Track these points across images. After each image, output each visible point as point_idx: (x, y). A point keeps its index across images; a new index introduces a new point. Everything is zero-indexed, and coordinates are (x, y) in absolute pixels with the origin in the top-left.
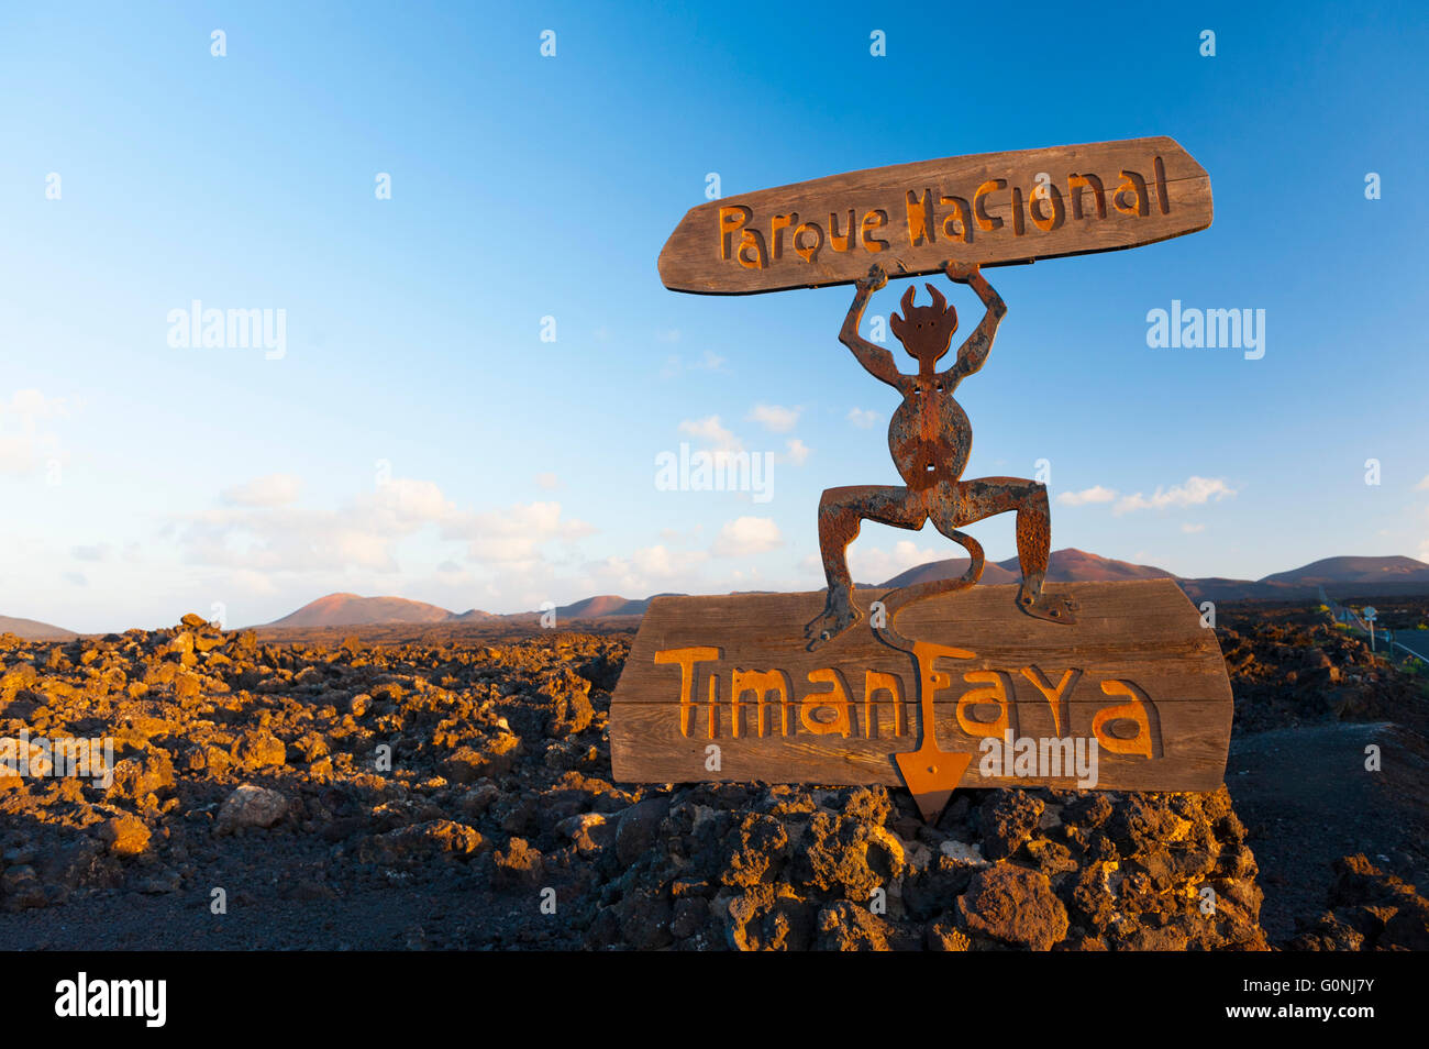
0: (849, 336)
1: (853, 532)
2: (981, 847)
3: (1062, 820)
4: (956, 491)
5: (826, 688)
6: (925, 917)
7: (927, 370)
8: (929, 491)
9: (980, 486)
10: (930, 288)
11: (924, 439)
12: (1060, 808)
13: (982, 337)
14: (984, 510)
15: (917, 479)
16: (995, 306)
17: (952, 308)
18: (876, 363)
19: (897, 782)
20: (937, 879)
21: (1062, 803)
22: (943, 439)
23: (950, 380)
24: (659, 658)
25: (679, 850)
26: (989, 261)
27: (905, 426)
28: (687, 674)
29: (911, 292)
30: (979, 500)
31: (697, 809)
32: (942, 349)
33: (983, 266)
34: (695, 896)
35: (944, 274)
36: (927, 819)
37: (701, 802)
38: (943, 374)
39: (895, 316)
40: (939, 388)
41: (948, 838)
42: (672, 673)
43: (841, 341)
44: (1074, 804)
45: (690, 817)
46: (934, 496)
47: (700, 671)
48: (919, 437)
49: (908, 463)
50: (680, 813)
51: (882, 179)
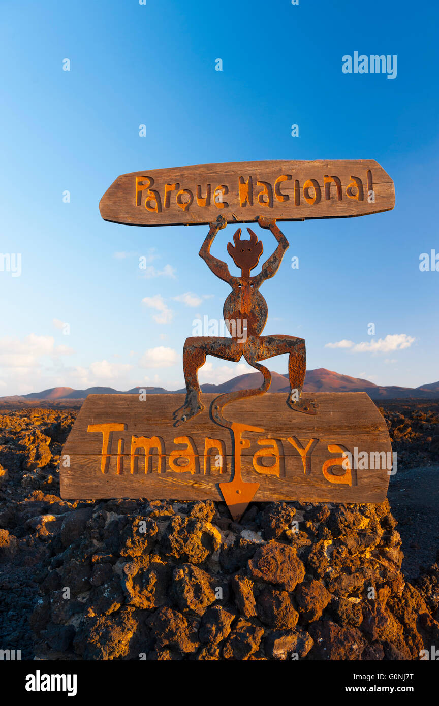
0: (204, 254)
1: (201, 362)
2: (262, 533)
3: (304, 519)
4: (258, 341)
5: (183, 447)
6: (231, 571)
7: (245, 275)
9: (270, 339)
10: (249, 230)
11: (242, 312)
12: (303, 512)
13: (276, 259)
14: (272, 352)
16: (283, 243)
17: (260, 242)
18: (219, 269)
19: (219, 499)
20: (238, 551)
21: (305, 510)
22: (252, 312)
23: (257, 281)
24: (91, 429)
25: (97, 537)
26: (281, 218)
27: (232, 305)
28: (105, 439)
29: (239, 231)
30: (270, 347)
31: (108, 514)
32: (254, 264)
33: (278, 220)
34: (106, 563)
35: (257, 223)
36: (234, 519)
37: (110, 510)
38: (254, 278)
39: (230, 244)
40: (252, 285)
41: (245, 529)
42: (98, 437)
43: (200, 256)
44: (311, 509)
45: (105, 519)
46: (246, 344)
47: (113, 437)
48: (239, 311)
50: (99, 516)
51: (226, 168)
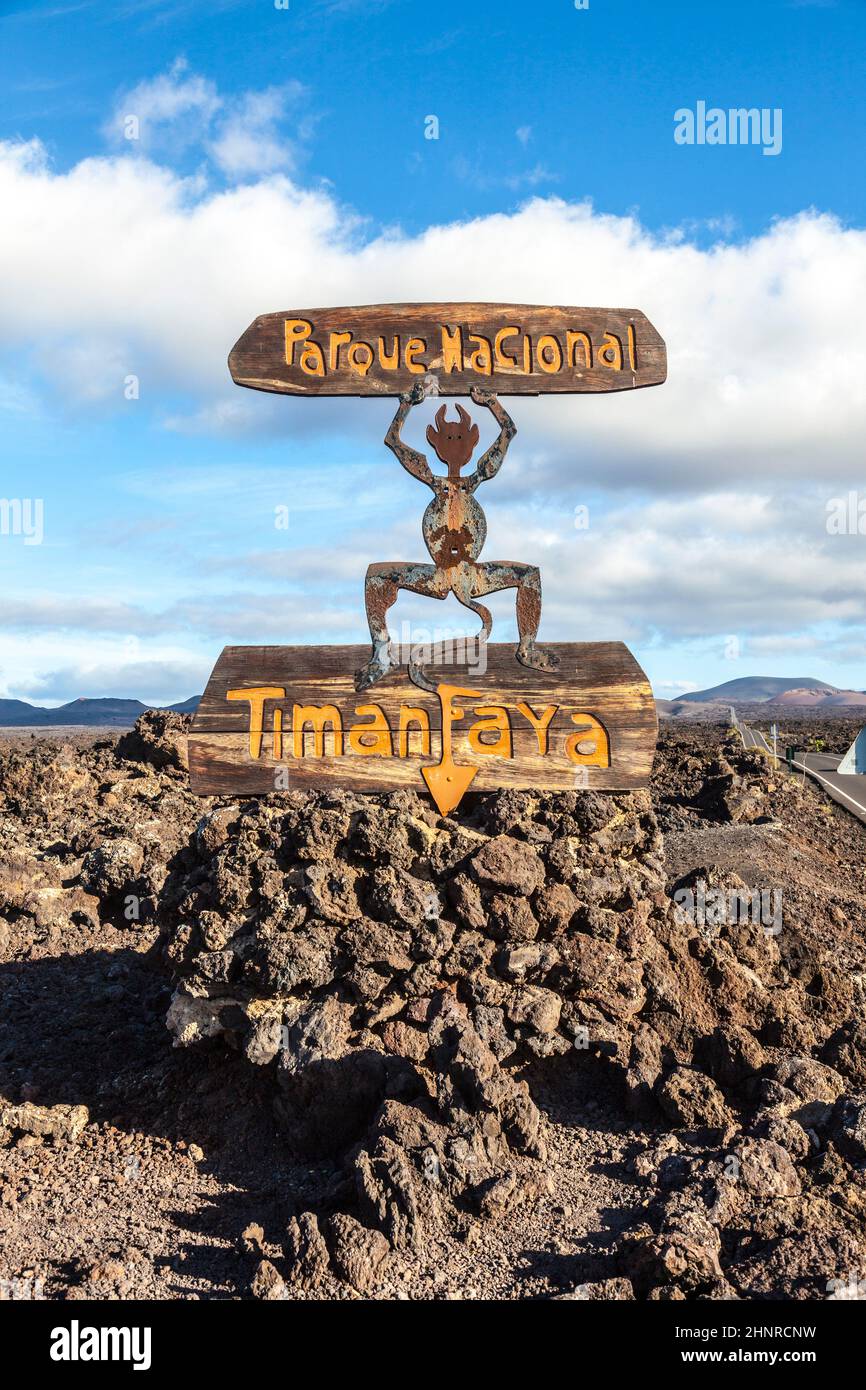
0: (393, 443)
1: (391, 600)
2: (486, 828)
3: (542, 809)
4: (474, 570)
5: (370, 719)
7: (454, 477)
8: (453, 569)
10: (458, 408)
11: (450, 529)
13: (498, 452)
14: (494, 587)
15: (445, 561)
16: (508, 429)
17: (475, 425)
18: (413, 464)
19: (423, 788)
20: (456, 851)
21: (542, 798)
22: (465, 529)
23: (470, 484)
24: (234, 696)
26: (504, 390)
27: (436, 516)
28: (256, 709)
29: (443, 409)
30: (490, 578)
32: (466, 458)
35: (470, 398)
36: (445, 814)
38: (467, 478)
39: (430, 427)
40: (463, 488)
41: (463, 825)
42: (245, 707)
43: (386, 443)
44: (550, 798)
46: (457, 574)
47: (268, 706)
48: (446, 526)
49: (437, 546)
51: (421, 312)
